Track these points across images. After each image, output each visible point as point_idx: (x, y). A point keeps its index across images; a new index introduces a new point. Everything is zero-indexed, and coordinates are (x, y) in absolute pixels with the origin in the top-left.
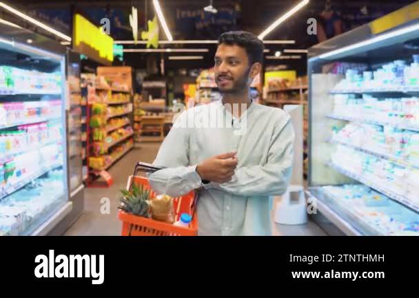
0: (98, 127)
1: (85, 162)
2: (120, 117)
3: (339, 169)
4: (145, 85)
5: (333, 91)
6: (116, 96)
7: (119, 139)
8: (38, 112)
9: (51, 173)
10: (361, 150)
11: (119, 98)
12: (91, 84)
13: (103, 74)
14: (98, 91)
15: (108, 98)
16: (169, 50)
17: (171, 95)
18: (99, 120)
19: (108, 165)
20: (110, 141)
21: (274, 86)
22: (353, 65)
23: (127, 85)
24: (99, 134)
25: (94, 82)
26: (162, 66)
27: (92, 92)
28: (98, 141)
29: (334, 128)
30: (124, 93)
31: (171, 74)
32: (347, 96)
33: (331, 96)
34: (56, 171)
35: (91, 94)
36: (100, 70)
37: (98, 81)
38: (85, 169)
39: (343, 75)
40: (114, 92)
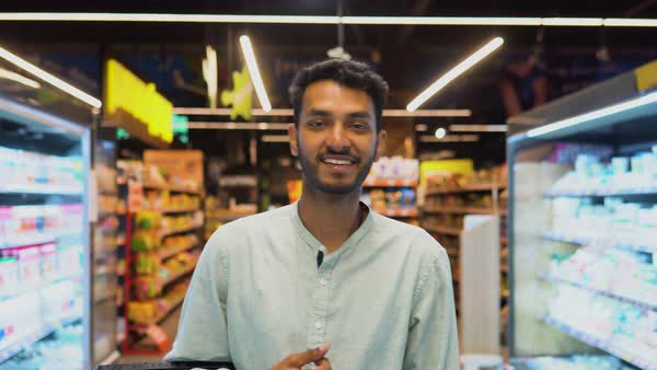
0: (146, 251)
1: (122, 311)
2: (183, 234)
3: (566, 329)
4: (224, 182)
5: (553, 193)
6: (175, 199)
7: (181, 270)
8: (40, 225)
9: (61, 331)
10: (612, 296)
11: (180, 202)
12: (134, 179)
13: (155, 162)
14: (147, 191)
15: (163, 202)
16: (263, 126)
17: (266, 199)
18: (148, 240)
19: (161, 314)
20: (165, 275)
21: (438, 185)
22: (586, 147)
23: (194, 182)
24: (147, 263)
25: (139, 176)
26: (253, 151)
27: (136, 192)
28: (145, 274)
29: (554, 257)
30: (190, 194)
31: (266, 164)
32: (577, 201)
33: (547, 202)
34: (71, 329)
35: (134, 196)
36: (149, 155)
37: (146, 173)
38: (121, 323)
39: (571, 165)
40: (174, 193)
